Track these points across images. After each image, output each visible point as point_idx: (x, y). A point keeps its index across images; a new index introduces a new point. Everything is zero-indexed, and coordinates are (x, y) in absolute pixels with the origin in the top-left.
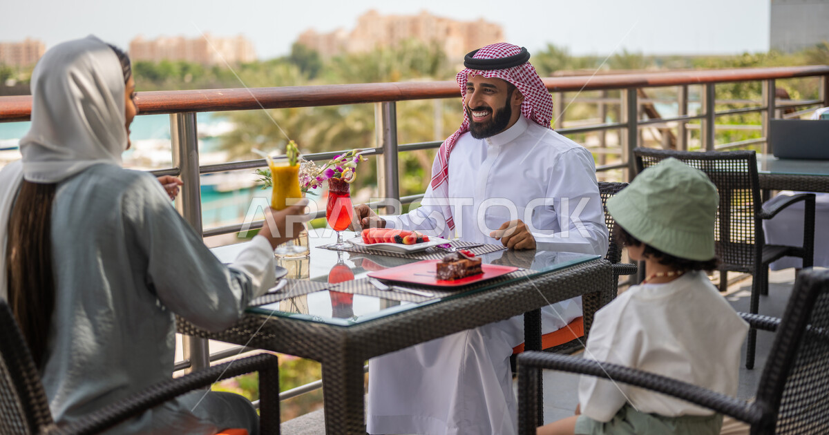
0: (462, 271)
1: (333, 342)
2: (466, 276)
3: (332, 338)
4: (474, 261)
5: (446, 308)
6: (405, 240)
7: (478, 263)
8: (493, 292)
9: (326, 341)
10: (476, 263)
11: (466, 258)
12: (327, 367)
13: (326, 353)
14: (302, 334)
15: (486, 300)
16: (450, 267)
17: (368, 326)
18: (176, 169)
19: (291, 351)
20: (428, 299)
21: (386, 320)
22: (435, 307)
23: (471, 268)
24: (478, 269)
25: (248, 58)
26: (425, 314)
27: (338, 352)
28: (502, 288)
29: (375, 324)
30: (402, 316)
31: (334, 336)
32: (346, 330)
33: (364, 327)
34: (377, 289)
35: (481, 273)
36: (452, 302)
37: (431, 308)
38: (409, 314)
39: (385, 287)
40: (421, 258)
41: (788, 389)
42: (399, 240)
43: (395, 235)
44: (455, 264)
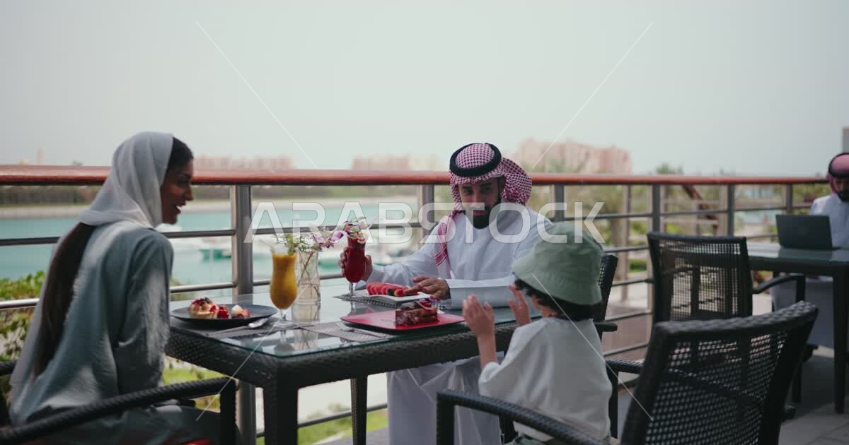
0: (416, 319)
1: (270, 370)
2: (419, 322)
3: (269, 367)
4: (429, 311)
5: (388, 348)
6: (395, 293)
7: (434, 312)
8: (440, 337)
10: (431, 313)
11: (422, 308)
15: (431, 343)
16: (406, 314)
17: (306, 358)
18: (233, 230)
21: (325, 355)
22: (378, 346)
23: (424, 316)
24: (433, 317)
26: (364, 352)
27: (273, 379)
29: (313, 357)
32: (282, 360)
33: (300, 359)
35: (435, 319)
36: (397, 343)
37: (374, 347)
38: (350, 351)
39: (347, 328)
42: (391, 292)
43: (390, 288)
44: (411, 311)
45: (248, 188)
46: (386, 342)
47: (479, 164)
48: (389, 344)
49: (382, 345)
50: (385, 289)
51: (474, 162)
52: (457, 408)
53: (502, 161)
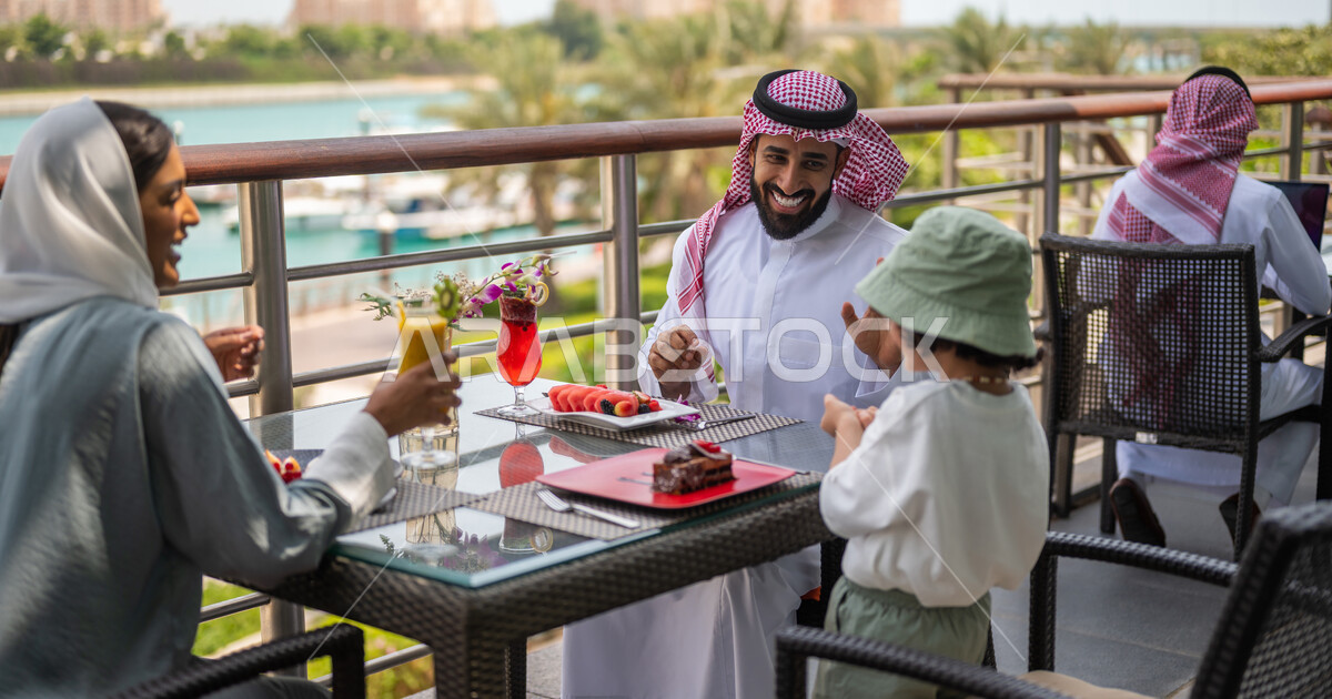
0: (696, 479)
1: (449, 614)
2: (700, 489)
3: (449, 608)
4: (719, 460)
5: (660, 548)
6: (617, 408)
7: (726, 463)
8: (747, 517)
9: (438, 612)
10: (720, 464)
11: (702, 455)
12: (440, 655)
13: (438, 633)
14: (401, 596)
15: (733, 531)
16: (675, 471)
17: (514, 585)
18: (247, 275)
19: (384, 623)
20: (628, 532)
21: (548, 574)
22: (640, 546)
23: (712, 472)
24: (726, 473)
25: (483, 22)
26: (620, 561)
27: (457, 633)
28: (763, 509)
29: (527, 581)
30: (578, 565)
31: (451, 604)
32: (473, 594)
34: (548, 508)
35: (731, 480)
36: (673, 536)
37: (633, 548)
38: (591, 561)
39: (563, 505)
40: (642, 442)
41: (1253, 667)
42: (608, 408)
43: (602, 398)
44: (685, 465)
45: (276, 185)
46: (654, 536)
47: (817, 107)
48: (659, 540)
49: (646, 543)
50: (593, 400)
51: (809, 102)
52: (813, 665)
53: (857, 118)
